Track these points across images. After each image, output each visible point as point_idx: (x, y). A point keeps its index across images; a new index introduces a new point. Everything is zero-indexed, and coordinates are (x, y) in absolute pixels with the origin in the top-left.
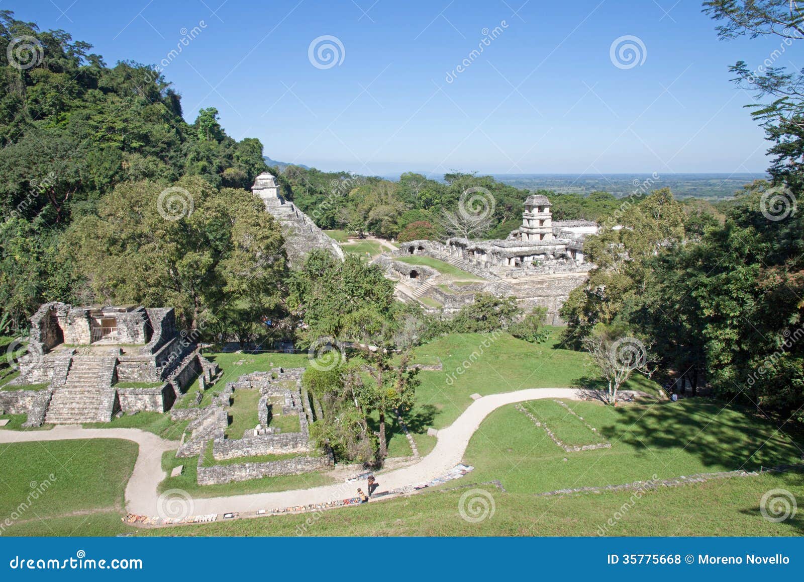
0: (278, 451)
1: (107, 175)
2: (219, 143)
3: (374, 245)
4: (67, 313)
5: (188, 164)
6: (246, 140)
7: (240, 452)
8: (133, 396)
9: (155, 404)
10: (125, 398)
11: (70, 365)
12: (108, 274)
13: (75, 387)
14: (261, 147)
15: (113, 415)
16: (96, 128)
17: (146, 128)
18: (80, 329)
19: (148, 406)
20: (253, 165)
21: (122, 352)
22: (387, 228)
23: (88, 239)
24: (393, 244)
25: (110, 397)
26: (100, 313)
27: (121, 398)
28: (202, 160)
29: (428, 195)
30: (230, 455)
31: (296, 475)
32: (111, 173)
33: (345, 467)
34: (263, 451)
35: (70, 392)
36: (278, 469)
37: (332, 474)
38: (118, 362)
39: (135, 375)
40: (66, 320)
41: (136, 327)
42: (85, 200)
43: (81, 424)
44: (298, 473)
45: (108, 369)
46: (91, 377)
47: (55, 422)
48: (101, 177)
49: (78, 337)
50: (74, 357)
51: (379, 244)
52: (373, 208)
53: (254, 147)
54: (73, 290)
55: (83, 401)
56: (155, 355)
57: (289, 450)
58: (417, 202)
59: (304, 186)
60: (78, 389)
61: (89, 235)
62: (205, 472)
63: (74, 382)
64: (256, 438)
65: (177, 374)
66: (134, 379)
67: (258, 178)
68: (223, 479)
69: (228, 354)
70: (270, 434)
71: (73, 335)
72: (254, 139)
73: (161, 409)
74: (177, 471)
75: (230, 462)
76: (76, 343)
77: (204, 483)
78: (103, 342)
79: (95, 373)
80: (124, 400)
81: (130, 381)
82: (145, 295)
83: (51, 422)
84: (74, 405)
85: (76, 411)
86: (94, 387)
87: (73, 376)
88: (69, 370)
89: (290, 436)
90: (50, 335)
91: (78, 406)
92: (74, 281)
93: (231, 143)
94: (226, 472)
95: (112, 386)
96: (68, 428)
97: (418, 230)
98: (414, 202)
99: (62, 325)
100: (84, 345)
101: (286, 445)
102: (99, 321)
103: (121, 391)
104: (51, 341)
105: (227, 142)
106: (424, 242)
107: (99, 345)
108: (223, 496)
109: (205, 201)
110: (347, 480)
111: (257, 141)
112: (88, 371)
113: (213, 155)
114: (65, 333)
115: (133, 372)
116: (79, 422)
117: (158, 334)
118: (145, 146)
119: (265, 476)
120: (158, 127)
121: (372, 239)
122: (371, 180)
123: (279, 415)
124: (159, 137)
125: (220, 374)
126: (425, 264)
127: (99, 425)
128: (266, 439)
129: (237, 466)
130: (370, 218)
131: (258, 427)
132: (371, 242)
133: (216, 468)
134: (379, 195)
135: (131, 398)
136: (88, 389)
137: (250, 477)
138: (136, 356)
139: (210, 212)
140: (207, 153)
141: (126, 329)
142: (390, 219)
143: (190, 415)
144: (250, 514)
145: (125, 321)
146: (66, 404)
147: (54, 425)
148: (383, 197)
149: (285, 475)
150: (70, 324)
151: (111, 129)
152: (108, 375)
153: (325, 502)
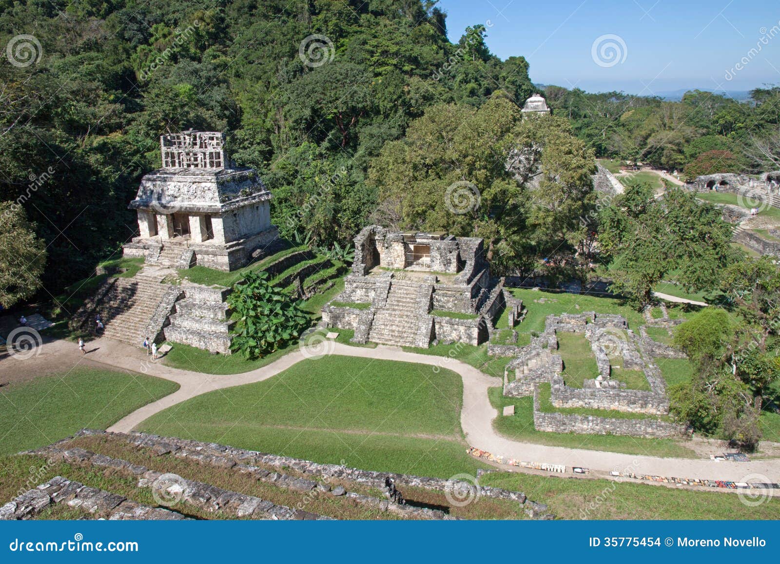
0: (624, 408)
1: (391, 100)
2: (485, 63)
3: (653, 178)
4: (385, 236)
5: (456, 87)
6: (511, 58)
7: (581, 403)
8: (449, 326)
9: (470, 337)
10: (441, 327)
11: (390, 289)
12: (419, 200)
13: (394, 310)
14: (527, 66)
15: (430, 343)
16: (372, 53)
17: (417, 50)
18: (396, 253)
19: (463, 337)
20: (520, 86)
21: (437, 281)
22: (669, 157)
23: (396, 164)
24: (676, 177)
25: (428, 324)
26: (413, 239)
27: (437, 327)
28: (470, 81)
29: (728, 118)
30: (569, 405)
31: (644, 438)
32: (395, 97)
33: (705, 440)
34: (606, 406)
35: (390, 315)
36: (624, 428)
37: (689, 445)
38: (434, 290)
39: (450, 305)
40: (384, 243)
41: (449, 256)
42: (371, 125)
43: (401, 346)
44: (647, 436)
45: (426, 296)
46: (409, 303)
47: (377, 341)
48: (386, 102)
49: (393, 261)
50: (393, 281)
51: (658, 177)
52: (653, 135)
53: (520, 65)
54: (362, 214)
55: (402, 324)
56: (470, 286)
57: (637, 409)
58: (712, 127)
59: (566, 108)
60: (397, 312)
61: (396, 160)
62: (544, 418)
63: (393, 305)
64: (599, 390)
65: (488, 308)
66: (449, 308)
67: (529, 100)
68: (562, 428)
69: (525, 290)
70: (614, 388)
71: (389, 259)
72: (520, 58)
73: (475, 342)
74: (509, 410)
75: (571, 412)
76: (391, 267)
77: (542, 429)
78: (414, 267)
79: (412, 299)
80: (440, 328)
81: (445, 310)
82: (454, 223)
83: (374, 341)
84: (394, 328)
85: (397, 334)
86: (412, 312)
87: (392, 299)
88: (389, 293)
89: (639, 394)
90: (368, 257)
91: (397, 329)
92: (364, 204)
93: (497, 63)
94: (566, 421)
95: (429, 313)
96: (389, 349)
97: (713, 161)
98: (707, 127)
99: (379, 248)
100: (398, 270)
101: (634, 403)
102: (412, 247)
103: (438, 319)
104: (369, 263)
105: (493, 62)
106: (729, 176)
107: (413, 271)
108: (566, 447)
109: (514, 125)
110: (712, 458)
111: (522, 59)
112: (406, 296)
113: (481, 76)
114: (382, 256)
115: (448, 301)
116: (399, 344)
117: (471, 265)
118: (415, 69)
119: (609, 434)
120: (426, 49)
121: (647, 169)
122: (648, 101)
123: (618, 367)
124: (429, 59)
125: (525, 311)
126: (731, 203)
127: (418, 350)
128: (611, 393)
129: (580, 418)
130: (649, 146)
131: (600, 378)
132: (646, 175)
133: (557, 415)
134: (662, 119)
135: (447, 328)
136: (406, 313)
137: (592, 432)
138: (451, 285)
139: (520, 138)
140: (476, 75)
141: (439, 257)
142: (675, 148)
143: (507, 352)
144: (602, 474)
145: (439, 249)
146: (387, 325)
147: (377, 344)
148: (666, 121)
149: (633, 436)
150: (387, 248)
151: (385, 53)
152: (425, 302)
153: (691, 477)
